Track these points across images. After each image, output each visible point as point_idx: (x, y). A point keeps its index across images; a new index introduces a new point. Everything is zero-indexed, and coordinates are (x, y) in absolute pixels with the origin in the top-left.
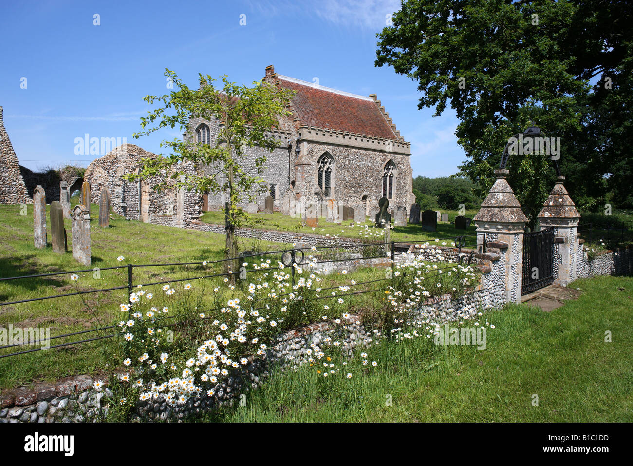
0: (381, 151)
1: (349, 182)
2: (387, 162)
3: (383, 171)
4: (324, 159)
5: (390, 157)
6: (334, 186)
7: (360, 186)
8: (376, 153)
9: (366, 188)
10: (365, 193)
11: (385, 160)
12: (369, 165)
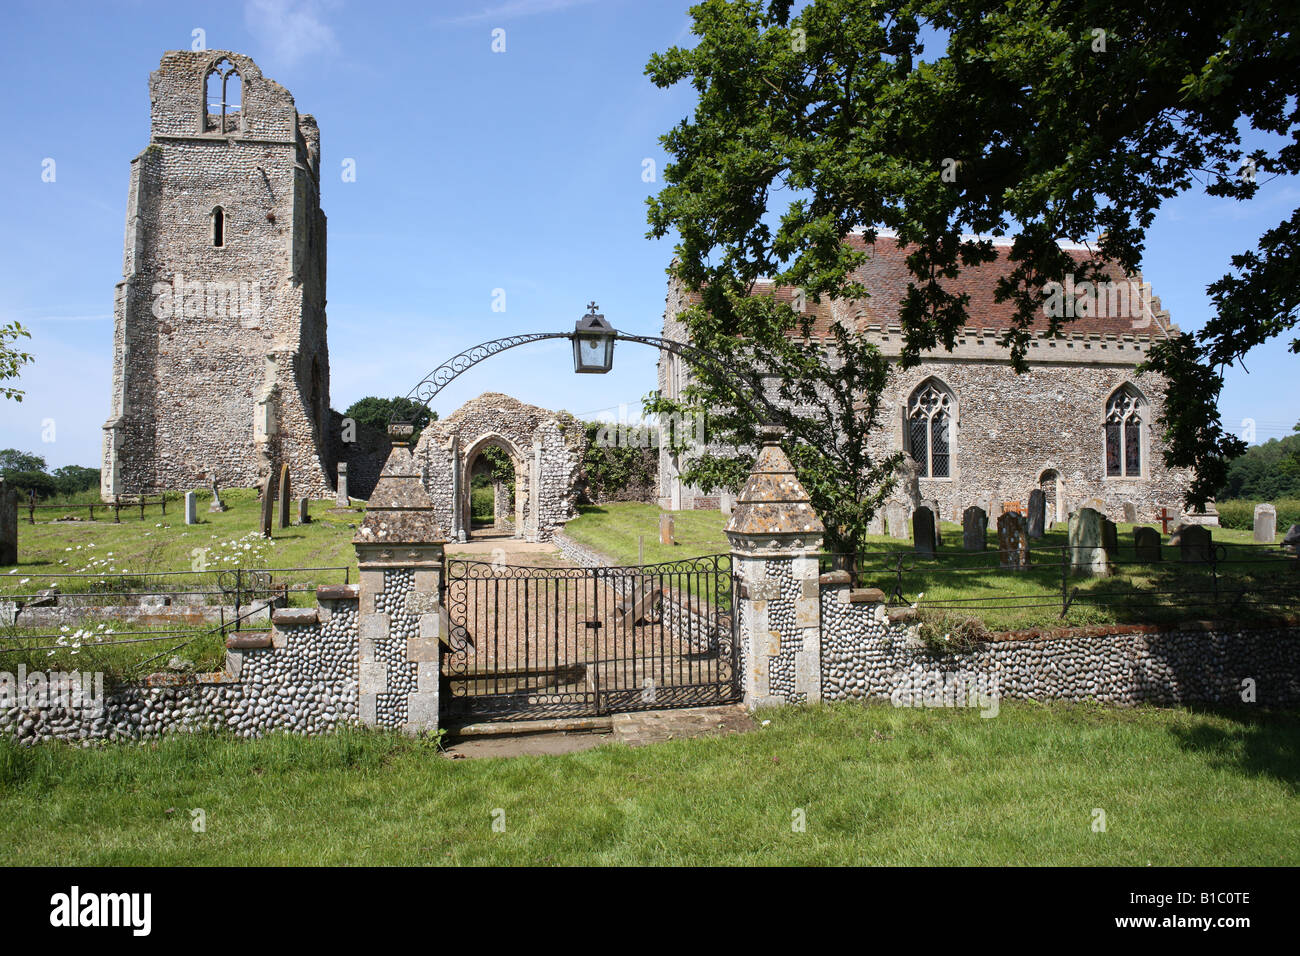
0: (1095, 365)
1: (1000, 442)
2: (1114, 388)
3: (1103, 410)
4: (929, 394)
5: (1124, 376)
6: (958, 451)
7: (1033, 449)
8: (1078, 370)
9: (1054, 452)
10: (1049, 465)
11: (1108, 384)
12: (1060, 398)
